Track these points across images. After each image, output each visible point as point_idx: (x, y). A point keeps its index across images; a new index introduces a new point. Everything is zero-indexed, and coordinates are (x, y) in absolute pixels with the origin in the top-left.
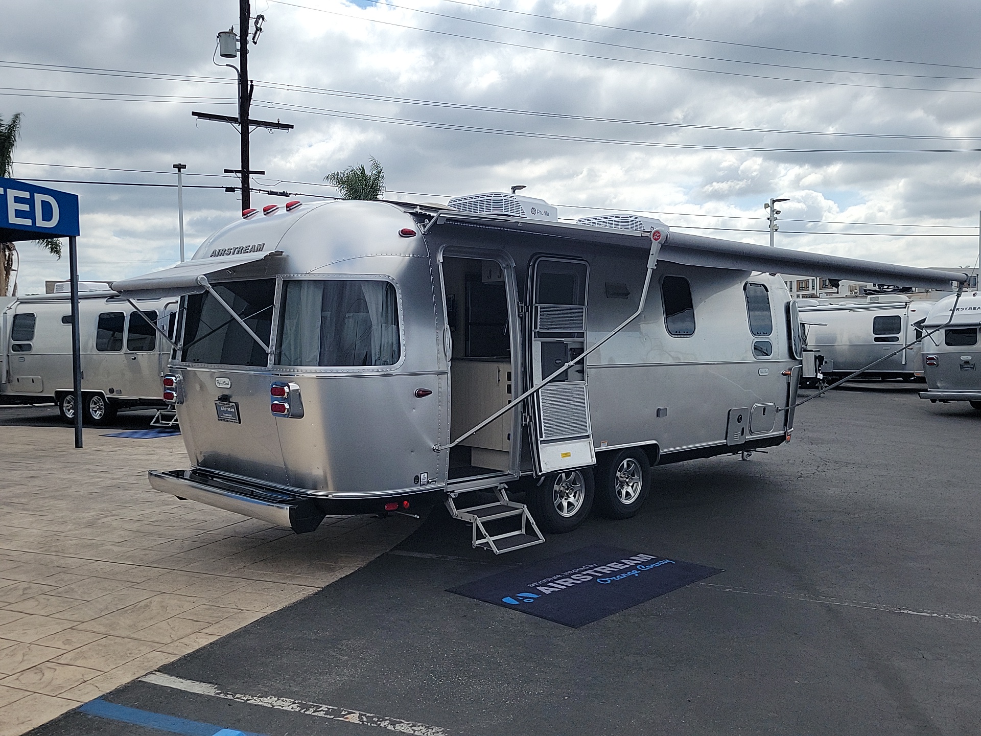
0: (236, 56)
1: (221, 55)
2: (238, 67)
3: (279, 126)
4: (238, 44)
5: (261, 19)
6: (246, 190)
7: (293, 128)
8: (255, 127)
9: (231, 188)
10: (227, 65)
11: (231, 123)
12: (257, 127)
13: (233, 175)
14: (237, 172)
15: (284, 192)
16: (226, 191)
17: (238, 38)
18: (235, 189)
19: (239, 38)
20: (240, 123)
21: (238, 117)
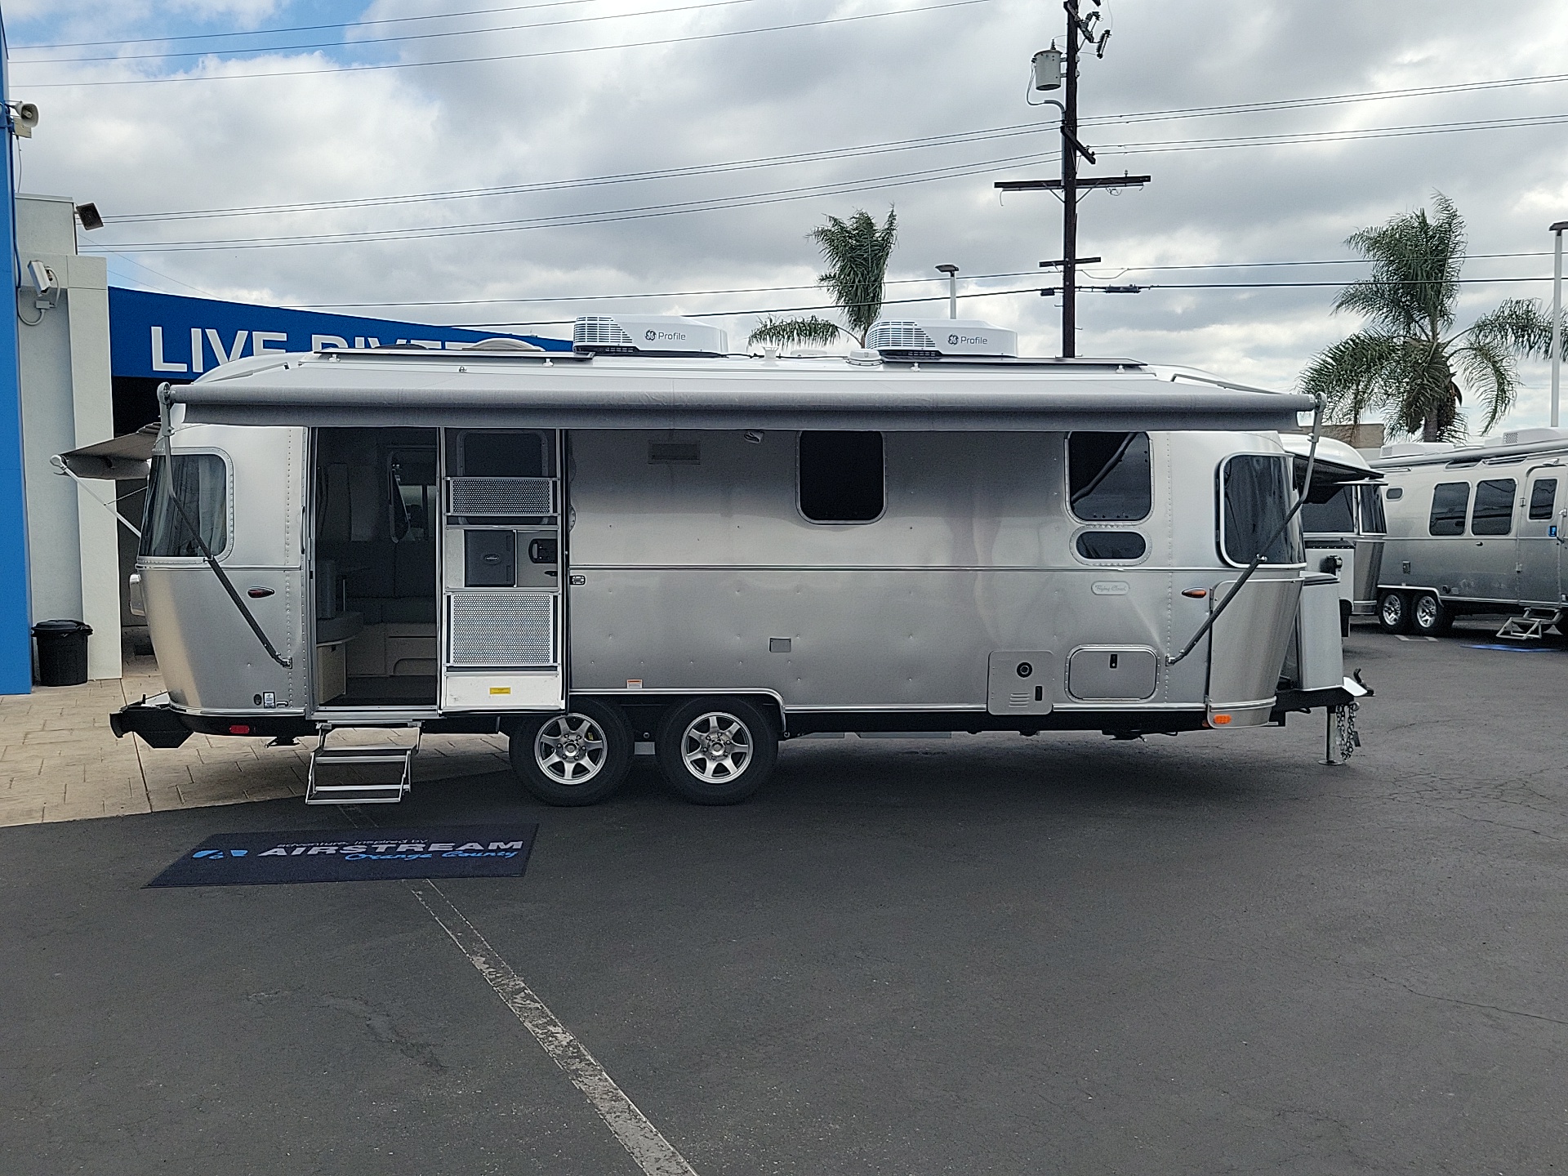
0: (1059, 86)
1: (1038, 88)
2: (1063, 101)
3: (1127, 181)
4: (1064, 65)
5: (1094, 18)
6: (1069, 289)
7: (1149, 180)
8: (1088, 190)
9: (1050, 289)
10: (1047, 102)
11: (1051, 189)
12: (1091, 188)
13: (1052, 268)
14: (1057, 263)
15: (1131, 286)
16: (1042, 295)
17: (1064, 56)
18: (1055, 291)
19: (1066, 56)
20: (1063, 187)
21: (1060, 178)
